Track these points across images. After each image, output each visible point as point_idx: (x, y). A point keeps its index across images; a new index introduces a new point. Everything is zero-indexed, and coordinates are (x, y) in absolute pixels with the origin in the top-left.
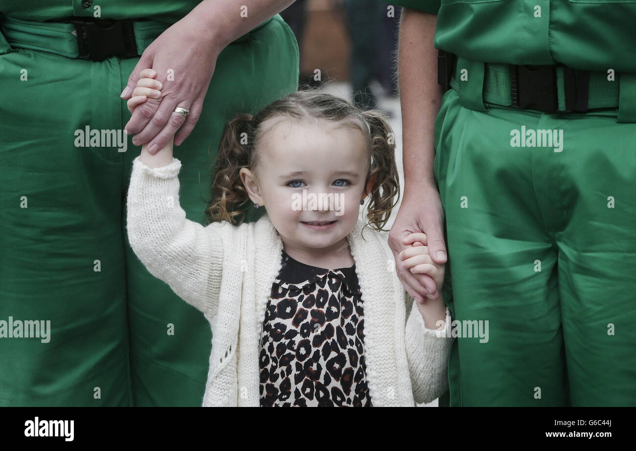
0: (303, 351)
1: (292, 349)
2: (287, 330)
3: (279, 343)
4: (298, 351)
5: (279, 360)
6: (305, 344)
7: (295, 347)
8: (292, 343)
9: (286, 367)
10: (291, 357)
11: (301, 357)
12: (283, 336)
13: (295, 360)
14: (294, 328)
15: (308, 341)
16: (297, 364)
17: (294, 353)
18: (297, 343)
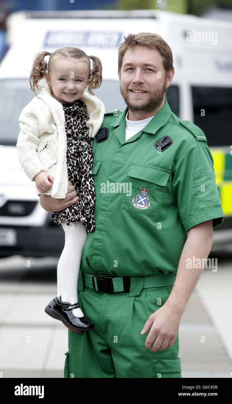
0: (75, 123)
1: (72, 123)
2: (68, 118)
3: (67, 122)
4: (73, 123)
5: (68, 128)
6: (74, 121)
7: (72, 122)
8: (71, 121)
9: (71, 130)
10: (72, 126)
11: (75, 125)
12: (67, 120)
13: (73, 126)
14: (69, 116)
15: (75, 120)
16: (74, 128)
17: (72, 124)
18: (72, 121)
